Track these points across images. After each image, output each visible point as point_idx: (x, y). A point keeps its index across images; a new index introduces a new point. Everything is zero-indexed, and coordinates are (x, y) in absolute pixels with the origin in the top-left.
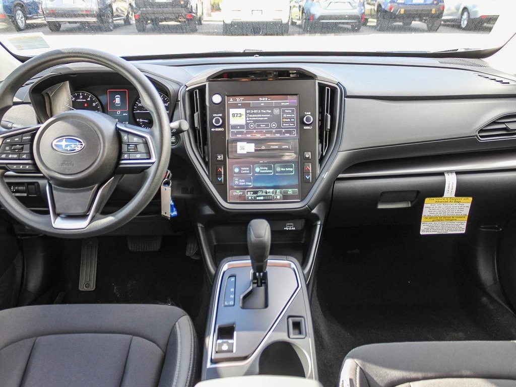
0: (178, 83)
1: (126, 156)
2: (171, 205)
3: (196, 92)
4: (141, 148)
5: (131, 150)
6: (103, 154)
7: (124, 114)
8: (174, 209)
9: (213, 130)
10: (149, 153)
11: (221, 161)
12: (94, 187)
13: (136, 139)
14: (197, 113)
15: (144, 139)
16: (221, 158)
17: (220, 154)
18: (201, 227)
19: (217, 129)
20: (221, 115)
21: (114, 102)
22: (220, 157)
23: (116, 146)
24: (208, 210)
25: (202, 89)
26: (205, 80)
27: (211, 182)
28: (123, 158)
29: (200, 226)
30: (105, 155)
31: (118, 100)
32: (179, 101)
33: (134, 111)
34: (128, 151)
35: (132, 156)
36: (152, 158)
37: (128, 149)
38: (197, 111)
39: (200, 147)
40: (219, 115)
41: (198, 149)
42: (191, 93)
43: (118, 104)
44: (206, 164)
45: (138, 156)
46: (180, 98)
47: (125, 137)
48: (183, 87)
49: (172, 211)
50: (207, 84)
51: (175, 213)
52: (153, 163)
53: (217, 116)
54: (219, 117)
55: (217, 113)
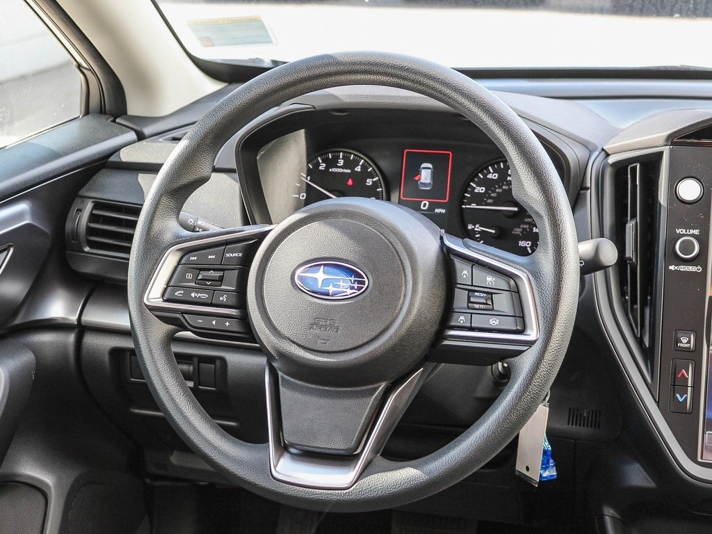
0: (584, 144)
1: (462, 320)
2: (545, 452)
3: (634, 170)
4: (503, 302)
5: (477, 306)
6: (409, 311)
7: (437, 211)
8: (552, 462)
9: (672, 268)
10: (521, 316)
11: (687, 350)
12: (378, 387)
13: (490, 280)
14: (634, 222)
15: (512, 282)
16: (689, 342)
17: (687, 330)
18: (613, 517)
19: (683, 268)
20: (696, 232)
21: (417, 178)
22: (686, 341)
23: (441, 293)
24: (637, 476)
25: (650, 163)
26: (662, 141)
27: (658, 403)
28: (452, 324)
29: (609, 512)
30: (415, 311)
31: (426, 176)
32: (587, 189)
33: (463, 203)
34: (468, 308)
35: (478, 321)
36: (528, 332)
37: (469, 301)
38: (634, 216)
39: (633, 310)
40: (692, 231)
41: (627, 315)
42: (621, 170)
43: (425, 184)
44: (648, 354)
45: (494, 322)
46: (590, 181)
47: (465, 272)
48: (597, 153)
49: (545, 466)
50: (666, 151)
51: (551, 473)
52: (530, 344)
53: (688, 235)
54: (693, 235)
55: (687, 227)
